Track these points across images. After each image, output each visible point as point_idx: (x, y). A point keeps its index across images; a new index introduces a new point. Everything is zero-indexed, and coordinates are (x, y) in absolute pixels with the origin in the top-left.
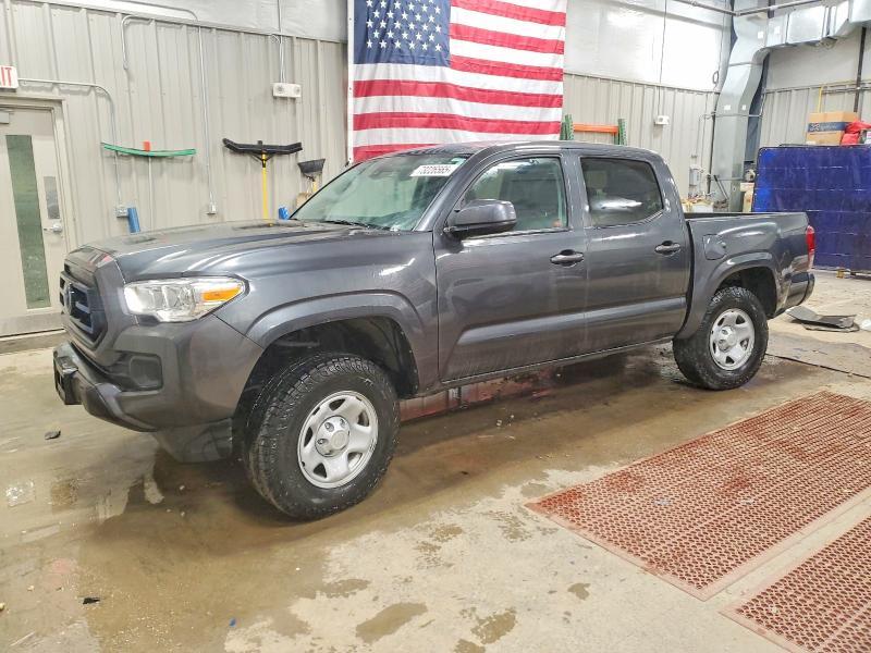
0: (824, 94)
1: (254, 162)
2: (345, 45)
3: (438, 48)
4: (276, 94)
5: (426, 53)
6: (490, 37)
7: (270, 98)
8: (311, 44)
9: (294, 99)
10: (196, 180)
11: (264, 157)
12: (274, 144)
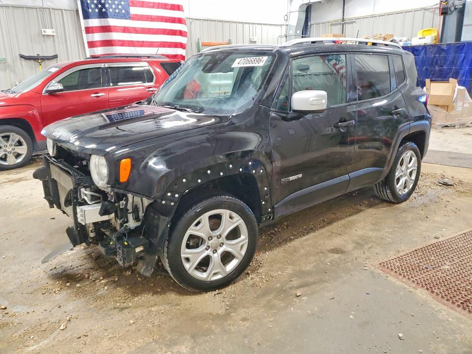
0: (332, 25)
1: (36, 63)
2: (77, 11)
3: (123, 11)
4: (43, 34)
5: (118, 13)
6: (151, 5)
7: (41, 36)
8: (60, 11)
9: (53, 36)
10: (8, 71)
11: (40, 61)
12: (45, 55)
